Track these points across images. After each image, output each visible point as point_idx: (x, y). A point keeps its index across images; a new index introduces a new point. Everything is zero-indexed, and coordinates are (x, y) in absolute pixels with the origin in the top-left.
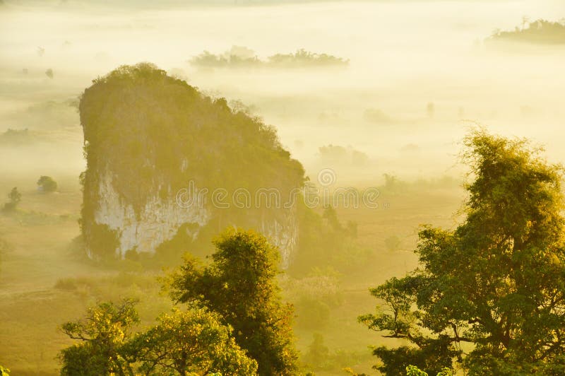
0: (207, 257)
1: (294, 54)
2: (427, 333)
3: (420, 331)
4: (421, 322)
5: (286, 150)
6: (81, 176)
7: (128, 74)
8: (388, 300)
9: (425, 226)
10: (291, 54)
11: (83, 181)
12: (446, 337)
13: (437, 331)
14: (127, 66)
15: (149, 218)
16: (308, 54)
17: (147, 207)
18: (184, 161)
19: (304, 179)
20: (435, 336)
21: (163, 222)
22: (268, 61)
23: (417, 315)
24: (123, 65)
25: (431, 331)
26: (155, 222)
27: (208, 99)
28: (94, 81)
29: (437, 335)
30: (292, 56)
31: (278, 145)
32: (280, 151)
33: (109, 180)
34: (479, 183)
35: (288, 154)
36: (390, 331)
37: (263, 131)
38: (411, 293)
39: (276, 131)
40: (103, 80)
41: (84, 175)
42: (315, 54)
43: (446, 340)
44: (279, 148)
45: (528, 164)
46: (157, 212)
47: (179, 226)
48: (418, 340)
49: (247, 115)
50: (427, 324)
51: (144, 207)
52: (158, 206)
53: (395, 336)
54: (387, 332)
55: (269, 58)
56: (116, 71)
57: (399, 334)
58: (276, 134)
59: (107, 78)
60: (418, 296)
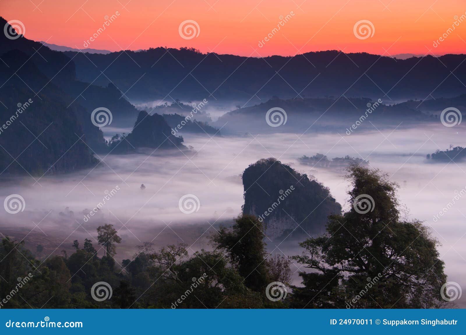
0: (230, 227)
1: (344, 158)
2: (327, 266)
3: (324, 265)
4: (324, 261)
5: (334, 198)
6: (242, 207)
7: (264, 163)
8: (308, 248)
9: (331, 213)
10: (343, 157)
11: (243, 209)
12: (336, 268)
13: (331, 264)
14: (264, 159)
15: (270, 226)
16: (350, 158)
17: (270, 221)
18: (287, 202)
19: (341, 211)
20: (331, 268)
21: (277, 228)
22: (332, 160)
23: (323, 257)
24: (262, 158)
25: (329, 265)
26: (274, 228)
27: (299, 174)
28: (249, 165)
29: (332, 267)
30: (343, 159)
31: (330, 196)
32: (331, 198)
33: (254, 209)
34: (354, 190)
35: (334, 200)
36: (308, 264)
37: (324, 189)
38: (319, 245)
39: (329, 189)
40: (253, 165)
41: (243, 206)
42: (354, 158)
43: (336, 270)
44: (331, 197)
45: (379, 182)
46: (274, 224)
47: (284, 230)
48: (323, 270)
49: (316, 181)
50: (327, 262)
51: (269, 221)
52: (275, 221)
53: (311, 267)
54: (307, 265)
55: (333, 159)
56: (259, 161)
57: (313, 266)
58: (330, 191)
59: (255, 164)
60: (323, 247)
